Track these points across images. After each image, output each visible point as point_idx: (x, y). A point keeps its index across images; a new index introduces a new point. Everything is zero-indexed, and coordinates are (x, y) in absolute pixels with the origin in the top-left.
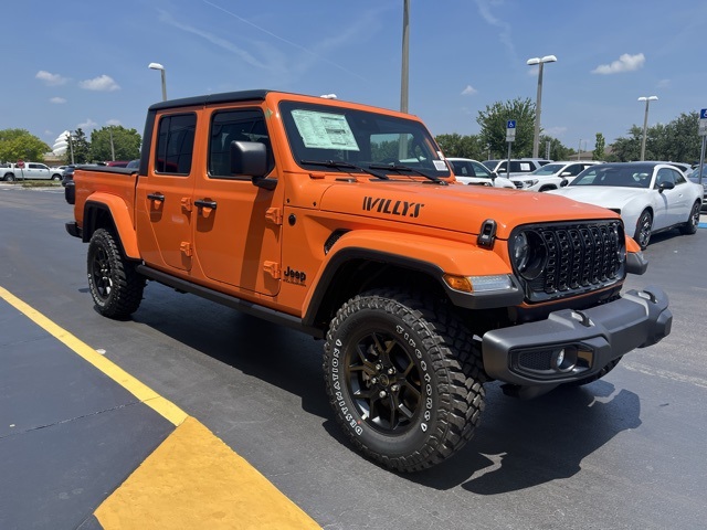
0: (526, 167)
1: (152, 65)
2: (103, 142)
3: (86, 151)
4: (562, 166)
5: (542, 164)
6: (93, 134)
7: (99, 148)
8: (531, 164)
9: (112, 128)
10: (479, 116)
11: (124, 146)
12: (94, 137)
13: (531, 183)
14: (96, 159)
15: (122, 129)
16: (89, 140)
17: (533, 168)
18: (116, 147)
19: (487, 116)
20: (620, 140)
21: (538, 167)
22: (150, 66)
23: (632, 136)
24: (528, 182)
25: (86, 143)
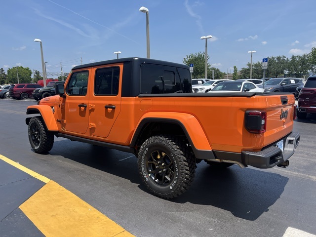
0: (200, 82)
1: (36, 40)
2: (13, 74)
3: (5, 79)
4: (214, 82)
5: (206, 81)
6: (8, 71)
7: (11, 77)
8: (202, 81)
9: (18, 68)
10: (184, 60)
11: (23, 75)
12: (9, 72)
13: (202, 89)
14: (10, 82)
15: (22, 68)
16: (6, 73)
17: (203, 82)
18: (19, 76)
19: (187, 60)
20: (243, 69)
21: (205, 82)
22: (35, 40)
23: (248, 67)
24: (200, 89)
25: (5, 75)
